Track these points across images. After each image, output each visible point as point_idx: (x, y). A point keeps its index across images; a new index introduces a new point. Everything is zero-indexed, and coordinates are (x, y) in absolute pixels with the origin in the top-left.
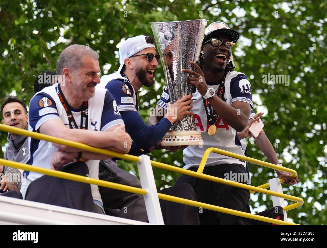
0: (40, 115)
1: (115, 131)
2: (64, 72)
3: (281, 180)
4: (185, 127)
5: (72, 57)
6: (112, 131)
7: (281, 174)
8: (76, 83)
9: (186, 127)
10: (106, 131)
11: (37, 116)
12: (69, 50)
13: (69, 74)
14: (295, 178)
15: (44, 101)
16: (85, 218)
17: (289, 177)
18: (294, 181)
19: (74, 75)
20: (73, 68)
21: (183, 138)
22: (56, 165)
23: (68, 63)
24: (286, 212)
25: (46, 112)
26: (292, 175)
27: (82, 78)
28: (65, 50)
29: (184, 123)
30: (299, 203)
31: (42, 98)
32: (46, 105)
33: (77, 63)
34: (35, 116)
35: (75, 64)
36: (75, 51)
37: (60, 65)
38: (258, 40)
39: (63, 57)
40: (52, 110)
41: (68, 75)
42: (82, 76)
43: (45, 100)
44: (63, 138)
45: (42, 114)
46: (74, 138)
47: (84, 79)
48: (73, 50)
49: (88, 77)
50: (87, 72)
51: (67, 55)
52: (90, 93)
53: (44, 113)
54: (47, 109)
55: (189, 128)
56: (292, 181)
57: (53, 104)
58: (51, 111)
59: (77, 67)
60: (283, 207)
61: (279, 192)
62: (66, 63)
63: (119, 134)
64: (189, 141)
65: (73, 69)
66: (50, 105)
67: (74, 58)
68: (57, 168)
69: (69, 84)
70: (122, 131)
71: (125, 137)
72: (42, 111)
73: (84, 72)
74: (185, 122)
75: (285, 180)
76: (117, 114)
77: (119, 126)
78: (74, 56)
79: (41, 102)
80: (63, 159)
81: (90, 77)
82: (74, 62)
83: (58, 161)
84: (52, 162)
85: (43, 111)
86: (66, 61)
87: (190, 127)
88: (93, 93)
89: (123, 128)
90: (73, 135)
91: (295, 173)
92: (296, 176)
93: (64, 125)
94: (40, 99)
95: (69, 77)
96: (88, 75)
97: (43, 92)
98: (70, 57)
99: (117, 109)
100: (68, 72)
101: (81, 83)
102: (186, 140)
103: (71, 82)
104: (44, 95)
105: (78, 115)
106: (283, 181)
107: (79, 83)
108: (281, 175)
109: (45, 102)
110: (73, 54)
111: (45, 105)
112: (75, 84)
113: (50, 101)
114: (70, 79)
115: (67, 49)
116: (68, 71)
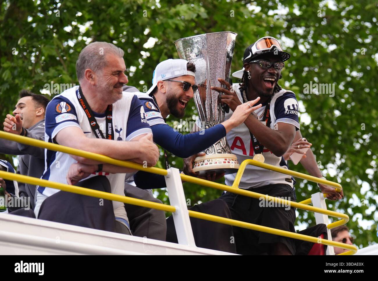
0: (57, 122)
1: (141, 141)
2: (86, 74)
3: (325, 194)
4: (218, 150)
5: (94, 56)
6: (137, 141)
7: (324, 188)
8: (101, 85)
9: (220, 149)
10: (130, 141)
11: (54, 123)
12: (90, 49)
13: (92, 76)
14: (340, 193)
15: (61, 106)
16: (106, 239)
17: (333, 191)
18: (339, 196)
19: (98, 76)
20: (97, 68)
21: (216, 161)
22: (73, 179)
23: (90, 64)
24: (330, 230)
25: (63, 119)
26: (336, 189)
27: (107, 79)
28: (85, 49)
29: (217, 146)
30: (345, 220)
31: (60, 102)
32: (64, 110)
33: (101, 62)
34: (52, 122)
35: (97, 64)
36: (97, 49)
37: (80, 66)
38: (301, 40)
39: (84, 57)
40: (71, 117)
41: (90, 77)
42: (107, 76)
43: (63, 106)
44: (81, 148)
45: (59, 120)
46: (94, 149)
47: (110, 79)
48: (94, 48)
49: (114, 77)
50: (112, 71)
51: (88, 55)
52: (118, 95)
53: (61, 119)
54: (65, 115)
55: (222, 151)
56: (336, 196)
57: (73, 110)
58: (69, 118)
59: (101, 67)
60: (327, 225)
61: (322, 207)
62: (88, 63)
63: (145, 145)
64: (223, 164)
65: (97, 70)
66: (68, 110)
67: (97, 57)
68: (74, 183)
69: (93, 86)
70: (148, 141)
71: (151, 148)
72: (59, 117)
73: (109, 72)
74: (218, 144)
75: (329, 195)
76: (144, 121)
77: (145, 135)
78: (97, 54)
79: (58, 107)
80: (81, 171)
81: (116, 77)
82: (96, 62)
83: (75, 175)
84: (68, 175)
85: (61, 118)
86: (88, 61)
87: (224, 150)
88: (121, 94)
89: (150, 138)
90: (93, 145)
91: (339, 187)
92: (341, 190)
93: (83, 133)
94: (57, 104)
95: (93, 79)
96: (114, 75)
97: (61, 96)
98: (91, 57)
99: (144, 116)
100: (90, 74)
101: (106, 85)
102: (220, 163)
103: (95, 85)
104: (62, 99)
105: (103, 121)
106: (327, 196)
107: (104, 84)
108: (325, 190)
109: (63, 107)
110: (95, 52)
111: (62, 110)
112: (100, 87)
113: (68, 106)
114: (93, 81)
115: (87, 48)
116: (90, 72)
